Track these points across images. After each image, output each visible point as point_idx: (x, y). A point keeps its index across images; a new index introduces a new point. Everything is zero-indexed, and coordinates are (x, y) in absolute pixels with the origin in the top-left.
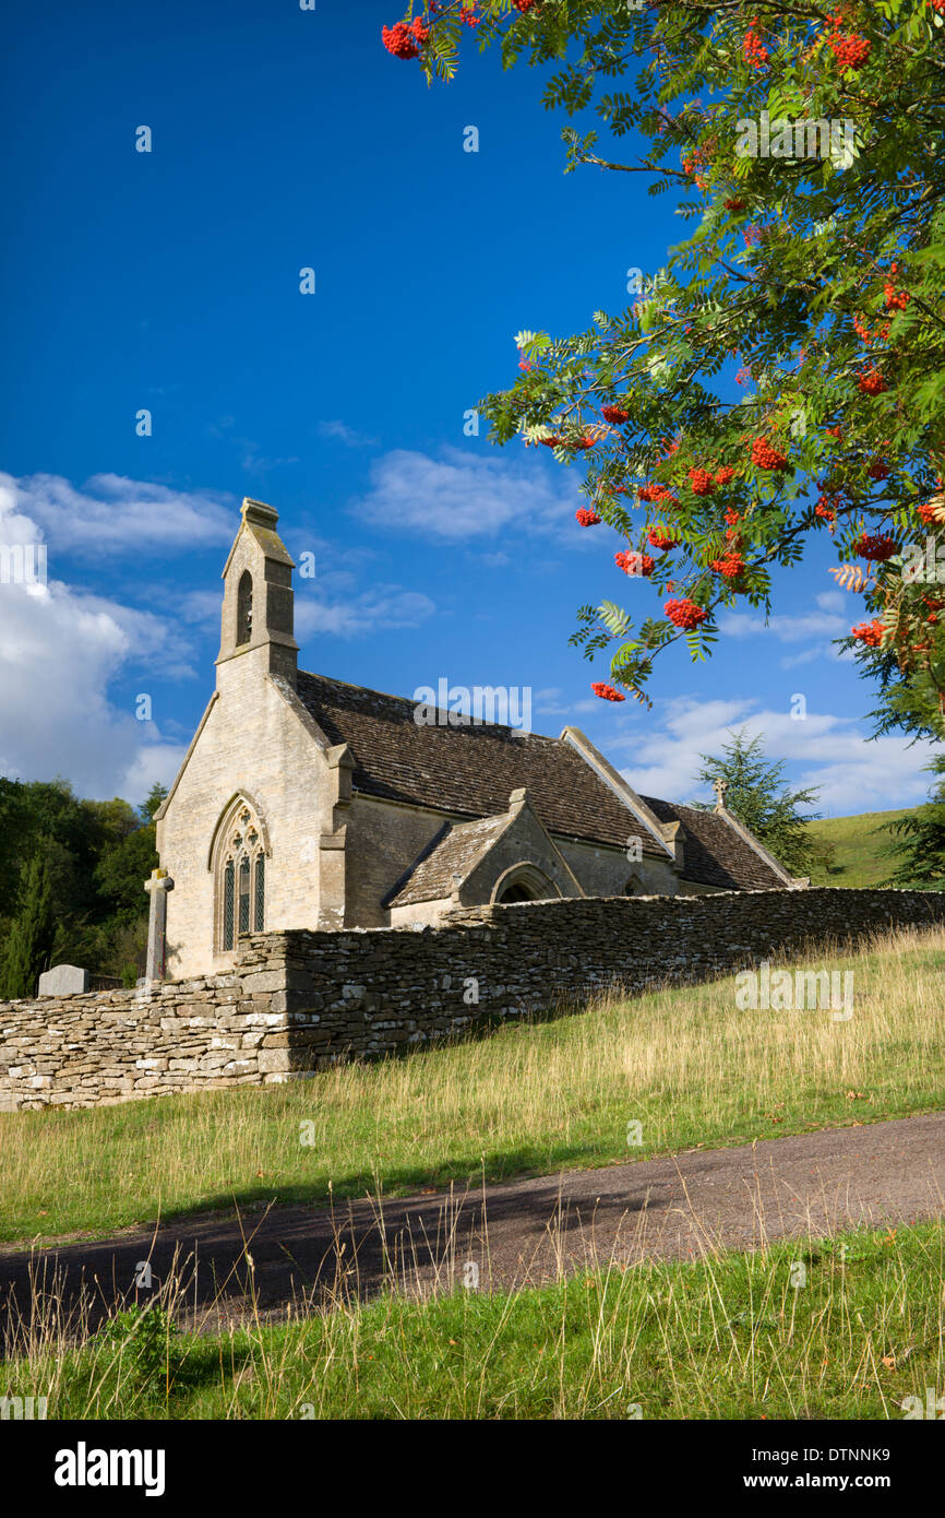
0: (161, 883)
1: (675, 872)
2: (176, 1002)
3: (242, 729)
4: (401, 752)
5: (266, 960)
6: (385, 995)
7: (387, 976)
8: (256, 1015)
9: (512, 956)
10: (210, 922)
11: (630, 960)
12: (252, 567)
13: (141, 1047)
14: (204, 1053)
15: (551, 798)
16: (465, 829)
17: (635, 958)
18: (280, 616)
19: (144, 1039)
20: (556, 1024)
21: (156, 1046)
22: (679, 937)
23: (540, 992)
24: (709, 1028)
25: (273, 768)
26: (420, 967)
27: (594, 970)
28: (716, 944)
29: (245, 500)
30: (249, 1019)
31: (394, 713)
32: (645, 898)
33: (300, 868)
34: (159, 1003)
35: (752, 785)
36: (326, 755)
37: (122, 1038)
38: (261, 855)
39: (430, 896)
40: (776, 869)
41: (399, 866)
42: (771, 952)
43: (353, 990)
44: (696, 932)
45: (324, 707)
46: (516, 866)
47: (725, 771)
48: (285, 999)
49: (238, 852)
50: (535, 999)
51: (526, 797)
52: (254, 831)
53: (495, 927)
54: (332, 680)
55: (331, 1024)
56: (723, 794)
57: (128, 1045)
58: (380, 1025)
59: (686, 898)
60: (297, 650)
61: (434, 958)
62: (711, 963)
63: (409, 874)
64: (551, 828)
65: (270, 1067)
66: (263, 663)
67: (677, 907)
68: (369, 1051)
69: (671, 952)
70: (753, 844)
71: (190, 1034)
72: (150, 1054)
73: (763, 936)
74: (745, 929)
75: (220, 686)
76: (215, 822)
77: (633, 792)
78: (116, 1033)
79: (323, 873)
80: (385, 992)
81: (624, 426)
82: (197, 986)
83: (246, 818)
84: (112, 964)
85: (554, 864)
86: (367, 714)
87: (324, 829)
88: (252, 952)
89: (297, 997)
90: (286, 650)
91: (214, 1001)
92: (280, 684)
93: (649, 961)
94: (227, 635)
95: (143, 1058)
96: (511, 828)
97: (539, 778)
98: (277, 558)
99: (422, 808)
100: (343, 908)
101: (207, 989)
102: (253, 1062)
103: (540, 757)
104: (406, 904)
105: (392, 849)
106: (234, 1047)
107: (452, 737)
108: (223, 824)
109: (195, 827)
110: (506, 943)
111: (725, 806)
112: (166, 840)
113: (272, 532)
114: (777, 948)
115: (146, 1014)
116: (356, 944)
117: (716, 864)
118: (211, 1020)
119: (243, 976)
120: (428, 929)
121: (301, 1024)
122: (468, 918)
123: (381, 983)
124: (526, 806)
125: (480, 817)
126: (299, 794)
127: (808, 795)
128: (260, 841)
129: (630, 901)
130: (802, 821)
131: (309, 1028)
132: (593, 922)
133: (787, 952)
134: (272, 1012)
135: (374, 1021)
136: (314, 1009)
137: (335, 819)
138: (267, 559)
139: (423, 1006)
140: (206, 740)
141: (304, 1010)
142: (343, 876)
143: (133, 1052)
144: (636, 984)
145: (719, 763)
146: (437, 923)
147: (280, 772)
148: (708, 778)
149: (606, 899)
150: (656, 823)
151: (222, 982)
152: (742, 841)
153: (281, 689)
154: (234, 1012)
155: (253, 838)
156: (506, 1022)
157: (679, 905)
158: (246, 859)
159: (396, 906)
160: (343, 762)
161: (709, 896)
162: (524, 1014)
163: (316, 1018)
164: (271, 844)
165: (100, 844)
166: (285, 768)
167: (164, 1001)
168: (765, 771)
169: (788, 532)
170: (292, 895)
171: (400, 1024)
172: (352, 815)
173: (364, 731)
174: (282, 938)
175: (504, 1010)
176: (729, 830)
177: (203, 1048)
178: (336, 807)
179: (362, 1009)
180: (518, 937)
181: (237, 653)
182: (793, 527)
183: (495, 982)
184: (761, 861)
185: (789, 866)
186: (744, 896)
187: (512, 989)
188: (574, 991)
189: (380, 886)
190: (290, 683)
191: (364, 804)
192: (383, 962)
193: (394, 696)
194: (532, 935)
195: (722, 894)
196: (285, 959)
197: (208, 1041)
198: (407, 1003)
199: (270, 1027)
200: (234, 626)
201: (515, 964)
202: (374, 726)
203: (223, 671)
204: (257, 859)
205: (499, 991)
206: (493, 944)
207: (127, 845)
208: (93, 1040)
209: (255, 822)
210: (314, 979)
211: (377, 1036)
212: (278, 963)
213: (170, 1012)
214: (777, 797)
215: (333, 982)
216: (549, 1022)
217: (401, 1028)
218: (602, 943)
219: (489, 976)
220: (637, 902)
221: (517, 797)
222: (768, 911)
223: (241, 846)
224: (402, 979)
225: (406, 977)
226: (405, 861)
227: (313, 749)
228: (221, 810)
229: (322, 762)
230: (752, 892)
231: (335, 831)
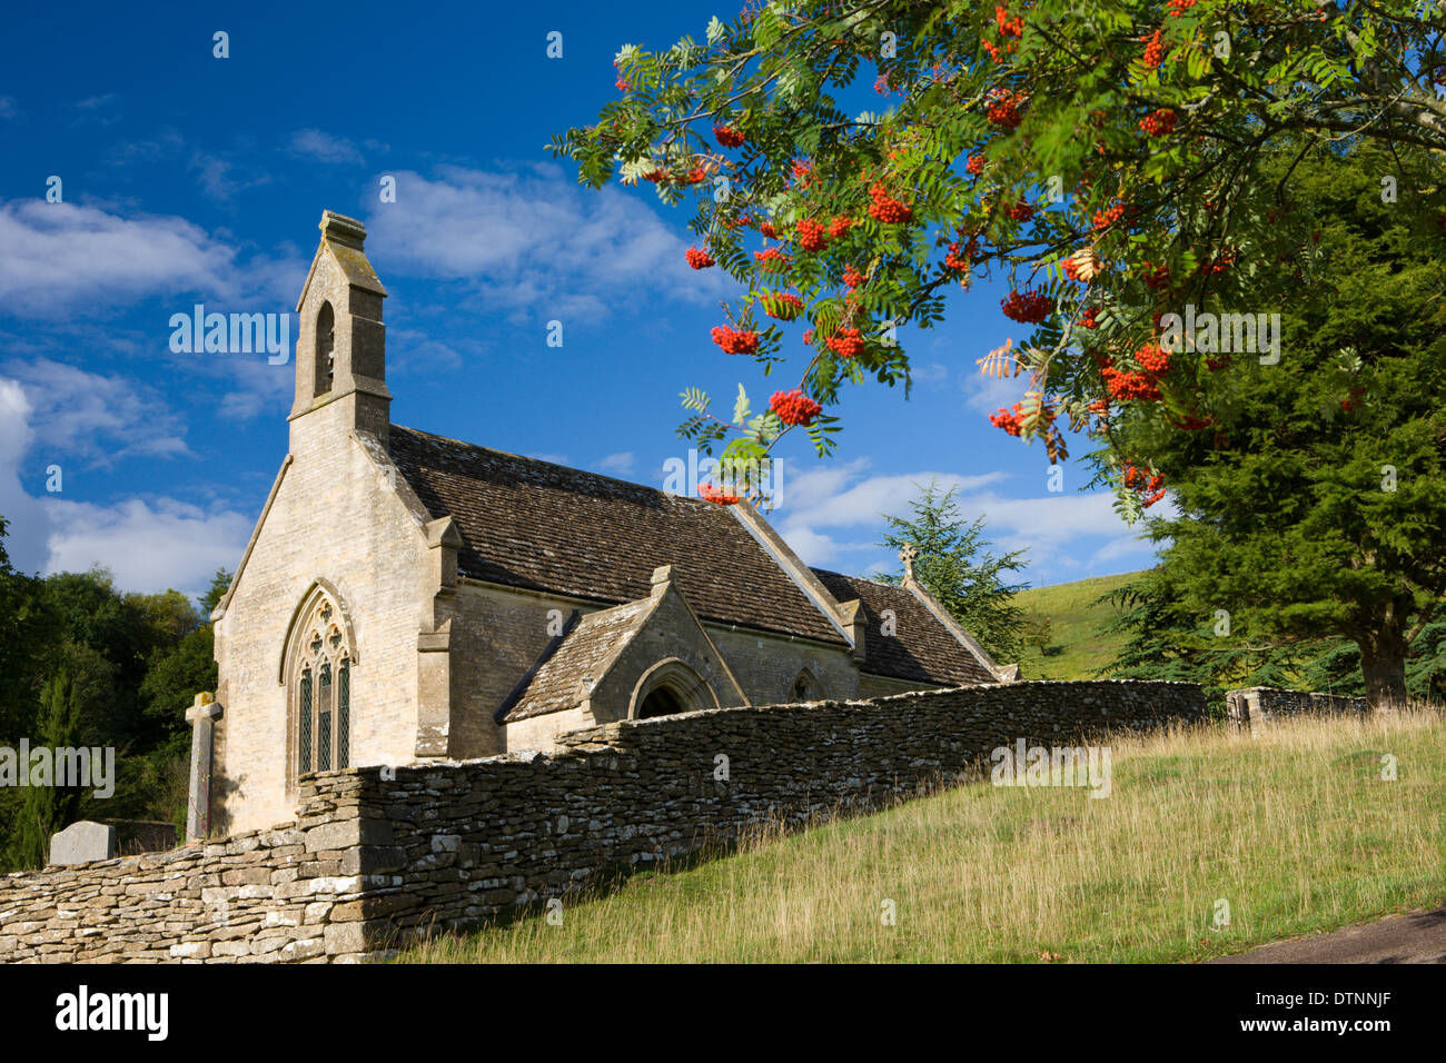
0: (206, 710)
1: (856, 663)
2: (222, 866)
3: (323, 501)
4: (518, 525)
5: (335, 807)
6: (485, 845)
7: (487, 821)
8: (322, 880)
9: (644, 787)
10: (281, 749)
11: (791, 784)
12: (333, 296)
13: (177, 928)
14: (256, 932)
15: (703, 576)
16: (597, 619)
17: (796, 781)
18: (368, 358)
19: (181, 917)
20: (699, 871)
21: (196, 926)
22: (851, 753)
23: (680, 831)
24: (883, 870)
25: (360, 550)
26: (529, 808)
27: (747, 800)
28: (897, 759)
29: (325, 213)
30: (314, 885)
31: (510, 475)
32: (809, 705)
33: (393, 676)
34: (200, 869)
35: (945, 550)
36: (426, 531)
37: (153, 916)
38: (345, 661)
39: (555, 706)
40: (977, 655)
41: (518, 670)
42: (963, 766)
43: (444, 842)
44: (872, 745)
45: (423, 470)
46: (660, 664)
47: (914, 533)
48: (358, 857)
49: (316, 659)
50: (674, 840)
51: (671, 576)
52: (336, 630)
53: (623, 751)
54: (432, 436)
55: (416, 887)
56: (912, 563)
57: (160, 926)
58: (479, 884)
59: (860, 703)
60: (389, 400)
61: (547, 794)
62: (892, 784)
63: (529, 680)
64: (703, 614)
65: (341, 946)
66: (347, 417)
67: (848, 714)
68: (465, 919)
69: (841, 773)
70: (949, 624)
71: (240, 908)
72: (189, 937)
73: (954, 746)
74: (932, 738)
75: (295, 447)
76: (288, 621)
77: (802, 565)
78: (145, 910)
79: (421, 682)
80: (486, 842)
81: (742, 149)
82: (249, 844)
83: (326, 614)
84: (161, 806)
85: (706, 660)
86: (476, 478)
87: (423, 625)
88: (317, 798)
89: (374, 854)
90: (376, 400)
91: (269, 864)
92: (369, 444)
93: (815, 784)
94: (304, 383)
95: (179, 943)
96: (653, 616)
97: (688, 550)
98: (365, 285)
99: (545, 594)
100: (448, 725)
101: (261, 848)
102: (319, 940)
103: (689, 524)
104: (526, 717)
105: (508, 647)
106: (295, 922)
107: (581, 502)
108: (298, 623)
109: (263, 627)
110: (636, 771)
111: (915, 578)
112: (227, 646)
113: (358, 253)
114: (971, 762)
115: (183, 884)
116: (448, 782)
117: (905, 651)
118: (266, 888)
119: (306, 830)
120: (539, 757)
121: (379, 888)
122: (590, 741)
123: (480, 831)
124: (672, 588)
125: (617, 603)
126: (392, 583)
127: (1013, 560)
128: (344, 643)
129: (791, 710)
130: (1004, 592)
131: (390, 894)
132: (744, 739)
133: (983, 765)
134: (341, 875)
135: (472, 880)
136: (395, 869)
137: (437, 613)
138: (352, 287)
139: (534, 857)
140: (277, 517)
141: (383, 870)
142: (447, 684)
143: (166, 935)
144: (799, 814)
145: (906, 525)
146: (551, 749)
147: (369, 555)
148: (894, 543)
149: (760, 709)
150: (831, 603)
151: (279, 838)
152: (936, 621)
153: (370, 450)
154: (295, 876)
155: (336, 639)
156: (637, 872)
157: (850, 711)
158: (327, 667)
159: (514, 720)
160: (447, 540)
161: (886, 698)
162: (661, 861)
163: (398, 880)
164: (358, 647)
165: (147, 650)
166: (375, 549)
167: (206, 866)
168: (962, 531)
169: (922, 288)
170: (384, 711)
171: (505, 881)
172: (458, 606)
173: (472, 499)
174: (355, 779)
175: (635, 857)
176: (920, 607)
177: (255, 926)
178: (438, 598)
179: (457, 864)
180: (652, 762)
181: (315, 406)
182: (928, 282)
183: (623, 821)
184: (958, 645)
185: (993, 649)
186: (929, 697)
187: (646, 829)
188: (722, 828)
189: (492, 696)
190: (381, 442)
191: (473, 592)
192: (482, 803)
193: (510, 454)
194: (669, 759)
195: (903, 695)
196: (359, 806)
197: (262, 916)
198: (513, 854)
199: (339, 895)
200: (312, 372)
201: (648, 796)
202: (485, 492)
203: (297, 428)
204: (340, 667)
205: (629, 832)
206: (622, 772)
207: (182, 650)
208: (116, 921)
209: (337, 619)
210: (396, 830)
211: (475, 899)
212: (350, 811)
213: (214, 880)
214: (977, 564)
215: (419, 831)
216: (690, 869)
217: (506, 887)
218: (756, 765)
219: (616, 814)
220: (799, 710)
221: (661, 576)
222: (960, 715)
223: (322, 650)
224: (507, 823)
225: (512, 820)
226: (524, 662)
227: (409, 524)
228: (295, 604)
229: (421, 541)
230: (939, 691)
231: (436, 627)
